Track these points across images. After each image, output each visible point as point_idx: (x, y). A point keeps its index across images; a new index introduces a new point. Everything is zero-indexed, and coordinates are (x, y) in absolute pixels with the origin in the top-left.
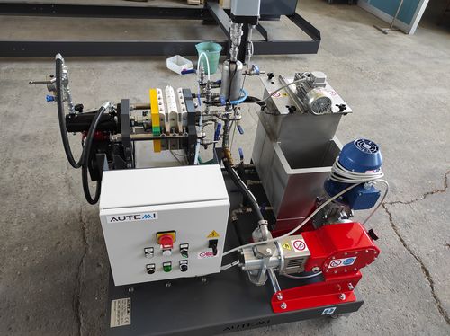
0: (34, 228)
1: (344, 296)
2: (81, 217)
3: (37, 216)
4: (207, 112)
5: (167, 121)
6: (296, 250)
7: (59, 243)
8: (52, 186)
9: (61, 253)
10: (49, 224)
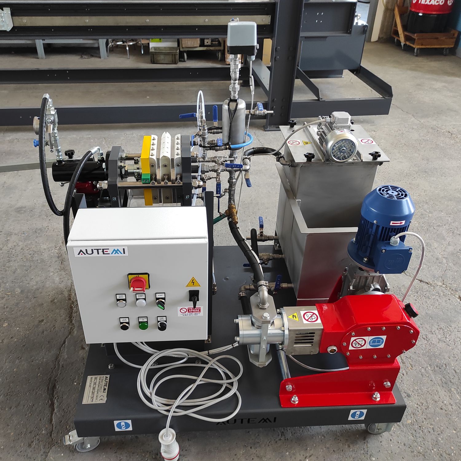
0: (17, 304)
1: (377, 396)
2: (70, 295)
3: (22, 292)
4: (204, 158)
5: (159, 167)
6: (305, 322)
7: (43, 320)
8: (43, 261)
9: (43, 332)
10: (33, 301)
